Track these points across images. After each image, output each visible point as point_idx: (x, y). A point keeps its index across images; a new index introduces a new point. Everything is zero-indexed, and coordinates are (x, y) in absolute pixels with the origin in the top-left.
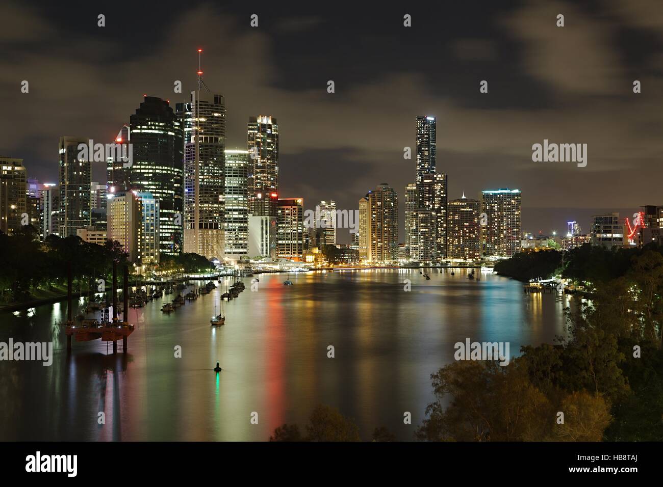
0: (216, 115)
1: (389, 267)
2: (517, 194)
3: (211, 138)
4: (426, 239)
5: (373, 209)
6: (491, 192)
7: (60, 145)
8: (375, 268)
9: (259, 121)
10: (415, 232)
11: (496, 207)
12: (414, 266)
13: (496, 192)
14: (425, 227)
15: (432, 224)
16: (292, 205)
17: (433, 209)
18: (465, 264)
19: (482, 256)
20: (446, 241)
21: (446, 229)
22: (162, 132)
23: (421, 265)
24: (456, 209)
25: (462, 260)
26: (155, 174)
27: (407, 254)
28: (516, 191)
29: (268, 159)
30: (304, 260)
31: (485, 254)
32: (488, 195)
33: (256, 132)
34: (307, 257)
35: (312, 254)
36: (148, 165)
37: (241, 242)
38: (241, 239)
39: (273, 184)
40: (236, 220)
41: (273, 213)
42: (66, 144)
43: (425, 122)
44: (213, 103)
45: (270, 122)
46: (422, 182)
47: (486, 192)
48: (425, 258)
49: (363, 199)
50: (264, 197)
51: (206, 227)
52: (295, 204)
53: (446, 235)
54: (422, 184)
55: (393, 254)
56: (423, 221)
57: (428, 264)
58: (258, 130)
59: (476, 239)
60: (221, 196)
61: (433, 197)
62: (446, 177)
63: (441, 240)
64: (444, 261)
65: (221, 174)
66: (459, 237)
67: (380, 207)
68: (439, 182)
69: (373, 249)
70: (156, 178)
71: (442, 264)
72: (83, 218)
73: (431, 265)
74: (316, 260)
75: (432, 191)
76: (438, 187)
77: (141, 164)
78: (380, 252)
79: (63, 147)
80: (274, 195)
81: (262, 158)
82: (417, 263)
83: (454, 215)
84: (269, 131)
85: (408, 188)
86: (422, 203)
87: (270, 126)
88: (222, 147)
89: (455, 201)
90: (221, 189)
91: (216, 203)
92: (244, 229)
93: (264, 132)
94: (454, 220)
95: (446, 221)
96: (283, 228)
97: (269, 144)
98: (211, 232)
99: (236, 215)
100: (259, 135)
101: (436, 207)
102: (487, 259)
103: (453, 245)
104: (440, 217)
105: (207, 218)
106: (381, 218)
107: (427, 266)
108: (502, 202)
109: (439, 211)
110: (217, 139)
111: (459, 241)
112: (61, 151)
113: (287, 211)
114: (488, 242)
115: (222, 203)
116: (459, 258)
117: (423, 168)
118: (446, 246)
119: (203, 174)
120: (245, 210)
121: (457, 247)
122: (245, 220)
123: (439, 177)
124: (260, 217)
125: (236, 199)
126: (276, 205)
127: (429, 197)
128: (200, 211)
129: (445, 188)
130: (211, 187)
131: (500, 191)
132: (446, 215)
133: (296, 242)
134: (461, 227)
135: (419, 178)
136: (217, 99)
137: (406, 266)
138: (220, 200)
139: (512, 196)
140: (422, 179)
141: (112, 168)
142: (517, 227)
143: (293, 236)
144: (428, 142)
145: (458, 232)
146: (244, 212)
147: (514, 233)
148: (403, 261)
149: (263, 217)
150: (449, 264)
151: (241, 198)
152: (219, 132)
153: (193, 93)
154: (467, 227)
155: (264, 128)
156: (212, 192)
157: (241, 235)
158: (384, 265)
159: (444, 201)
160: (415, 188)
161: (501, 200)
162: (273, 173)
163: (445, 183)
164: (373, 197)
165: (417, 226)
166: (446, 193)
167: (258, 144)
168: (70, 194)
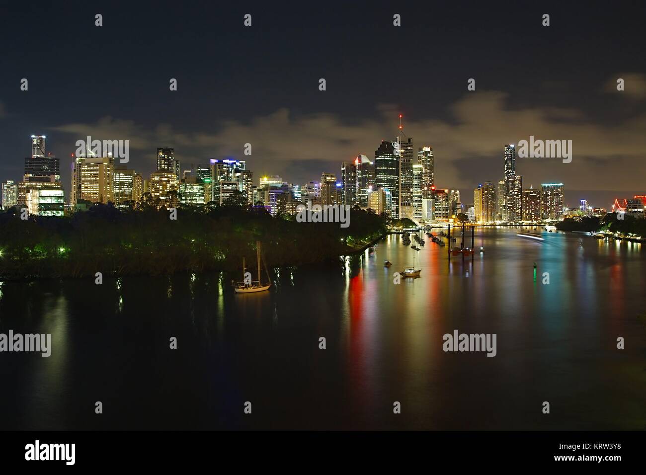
0: (409, 148)
1: (492, 225)
2: (561, 186)
3: (407, 160)
4: (511, 210)
5: (483, 195)
6: (547, 185)
7: (342, 166)
8: (484, 226)
9: (424, 149)
10: (505, 206)
11: (549, 193)
12: (505, 225)
13: (549, 185)
14: (511, 204)
15: (514, 202)
16: (442, 193)
17: (514, 194)
18: (532, 223)
19: (542, 220)
20: (521, 211)
21: (521, 205)
22: (391, 159)
23: (509, 224)
24: (527, 195)
25: (530, 222)
26: (387, 179)
27: (500, 218)
28: (561, 184)
29: (428, 169)
30: (448, 221)
31: (543, 218)
32: (545, 187)
33: (422, 155)
34: (450, 220)
35: (452, 218)
36: (385, 175)
37: (419, 212)
38: (419, 211)
39: (431, 182)
40: (416, 201)
41: (433, 197)
42: (345, 165)
43: (509, 148)
44: (407, 142)
45: (429, 150)
46: (508, 180)
47: (544, 185)
48: (510, 220)
49: (477, 189)
50: (428, 189)
51: (404, 205)
52: (443, 192)
53: (521, 208)
54: (508, 181)
55: (493, 219)
56: (509, 200)
57: (512, 224)
58: (423, 154)
59: (539, 210)
60: (411, 189)
61: (514, 188)
62: (521, 177)
63: (519, 211)
64: (520, 222)
65: (412, 178)
66: (529, 209)
67: (487, 194)
68: (518, 180)
69: (483, 216)
70: (388, 181)
71: (519, 224)
72: (353, 201)
73: (514, 224)
74: (454, 221)
75: (514, 185)
76: (517, 183)
77: (381, 175)
78: (486, 217)
79: (343, 167)
80: (433, 188)
81: (425, 169)
82: (506, 223)
83: (526, 197)
84: (429, 155)
85: (500, 183)
86: (508, 191)
87: (429, 152)
88: (412, 164)
89: (526, 190)
90: (411, 186)
91: (409, 193)
92: (420, 206)
93: (426, 155)
94: (526, 200)
95: (522, 201)
96: (438, 205)
97: (429, 162)
98: (406, 208)
99: (416, 198)
100: (424, 157)
101: (516, 193)
102: (544, 221)
103: (526, 214)
104: (518, 199)
105: (405, 200)
106: (487, 200)
107: (511, 225)
108: (553, 190)
109: (517, 195)
110: (409, 160)
111: (529, 212)
112: (343, 169)
113: (440, 196)
114: (544, 212)
115: (412, 193)
116: (529, 220)
117: (508, 173)
118: (521, 214)
119: (402, 178)
120: (421, 196)
121: (527, 214)
122: (421, 201)
123: (518, 177)
124: (427, 199)
125: (416, 190)
126: (435, 193)
127: (512, 188)
128: (401, 197)
129: (521, 183)
130: (407, 184)
131: (551, 185)
132: (522, 197)
133: (444, 212)
134: (530, 204)
135: (506, 178)
136: (409, 140)
137: (500, 225)
138: (411, 191)
139: (559, 187)
140: (508, 178)
141: (361, 176)
142: (561, 203)
143: (443, 209)
144: (511, 159)
145: (529, 206)
146: (420, 197)
147: (559, 207)
148: (498, 222)
149: (429, 200)
150: (524, 224)
151: (419, 190)
152: (411, 157)
153: (398, 138)
154: (533, 204)
155: (426, 153)
156: (407, 187)
157: (419, 209)
158: (488, 224)
159: (520, 190)
160: (504, 183)
161: (552, 189)
162: (430, 176)
163: (521, 180)
164: (483, 188)
165: (506, 203)
166: (521, 186)
167: (423, 161)
168: (347, 189)
